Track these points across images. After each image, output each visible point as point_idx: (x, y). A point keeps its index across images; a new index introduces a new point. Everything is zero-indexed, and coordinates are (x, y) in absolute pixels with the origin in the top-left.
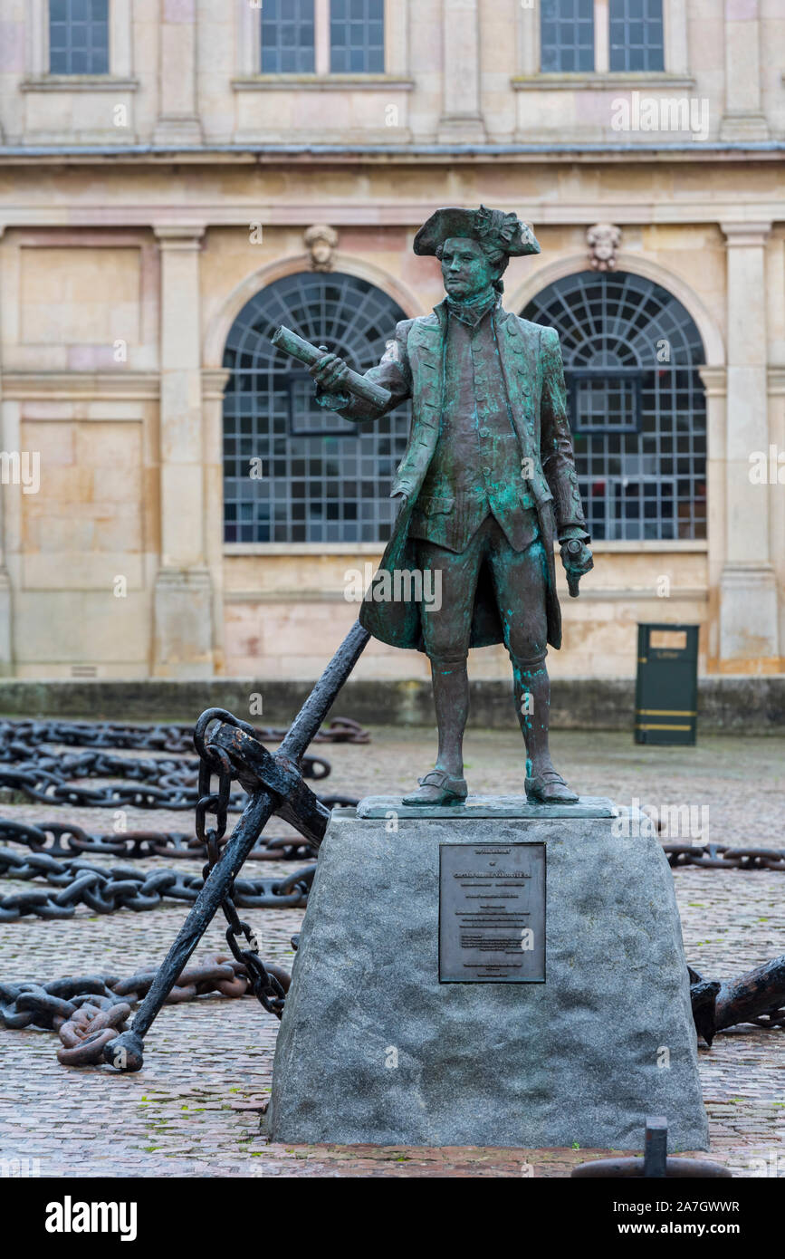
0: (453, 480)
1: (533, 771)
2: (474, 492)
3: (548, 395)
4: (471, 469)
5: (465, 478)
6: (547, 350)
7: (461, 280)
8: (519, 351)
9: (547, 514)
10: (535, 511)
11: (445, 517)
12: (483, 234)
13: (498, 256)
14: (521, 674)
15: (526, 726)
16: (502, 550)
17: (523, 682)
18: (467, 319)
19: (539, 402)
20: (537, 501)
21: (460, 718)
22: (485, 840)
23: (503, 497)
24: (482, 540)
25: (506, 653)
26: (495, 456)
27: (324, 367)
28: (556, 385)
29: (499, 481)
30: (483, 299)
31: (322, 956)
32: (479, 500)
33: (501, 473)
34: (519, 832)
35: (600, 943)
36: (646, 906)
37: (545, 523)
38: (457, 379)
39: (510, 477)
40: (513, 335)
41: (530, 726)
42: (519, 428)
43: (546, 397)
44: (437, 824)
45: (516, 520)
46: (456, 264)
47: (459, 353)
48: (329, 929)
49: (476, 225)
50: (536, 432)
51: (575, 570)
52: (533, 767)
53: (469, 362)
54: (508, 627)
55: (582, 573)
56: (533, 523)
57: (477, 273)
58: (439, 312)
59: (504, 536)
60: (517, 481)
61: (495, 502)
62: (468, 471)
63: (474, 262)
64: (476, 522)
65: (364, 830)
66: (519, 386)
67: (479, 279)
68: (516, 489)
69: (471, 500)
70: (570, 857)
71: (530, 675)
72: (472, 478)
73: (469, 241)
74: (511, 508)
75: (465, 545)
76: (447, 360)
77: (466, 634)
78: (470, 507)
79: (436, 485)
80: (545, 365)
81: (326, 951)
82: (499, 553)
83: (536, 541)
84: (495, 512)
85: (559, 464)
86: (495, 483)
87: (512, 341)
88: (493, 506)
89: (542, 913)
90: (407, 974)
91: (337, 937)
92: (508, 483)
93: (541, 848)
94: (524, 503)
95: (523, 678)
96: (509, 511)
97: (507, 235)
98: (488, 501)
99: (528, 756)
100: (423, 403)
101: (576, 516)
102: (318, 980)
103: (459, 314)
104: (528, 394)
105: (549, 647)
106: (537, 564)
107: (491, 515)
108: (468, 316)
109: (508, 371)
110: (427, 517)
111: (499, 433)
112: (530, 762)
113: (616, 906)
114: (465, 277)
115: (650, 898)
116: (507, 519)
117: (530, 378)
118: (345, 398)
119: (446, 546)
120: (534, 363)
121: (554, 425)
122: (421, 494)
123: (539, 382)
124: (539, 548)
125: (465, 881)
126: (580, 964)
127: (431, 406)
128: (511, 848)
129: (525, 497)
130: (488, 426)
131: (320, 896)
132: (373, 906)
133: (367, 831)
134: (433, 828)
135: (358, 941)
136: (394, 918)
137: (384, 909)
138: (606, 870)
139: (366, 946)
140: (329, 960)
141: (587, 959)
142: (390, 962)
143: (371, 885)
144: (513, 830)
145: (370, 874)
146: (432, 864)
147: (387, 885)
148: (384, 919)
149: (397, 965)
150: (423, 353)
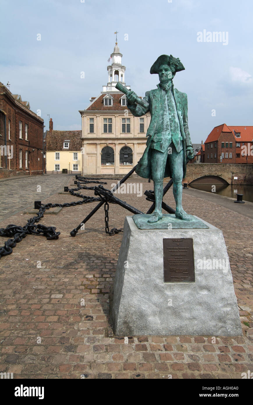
1: (178, 210)
3: (185, 111)
6: (185, 98)
8: (180, 97)
10: (183, 141)
11: (160, 142)
13: (174, 70)
18: (165, 88)
20: (184, 138)
23: (176, 137)
28: (186, 108)
29: (175, 132)
32: (169, 138)
33: (175, 130)
34: (185, 234)
37: (185, 145)
45: (178, 144)
46: (164, 72)
47: (163, 98)
48: (131, 265)
58: (158, 86)
59: (175, 148)
63: (168, 71)
64: (168, 144)
66: (179, 106)
69: (167, 137)
70: (200, 243)
73: (167, 65)
75: (165, 150)
76: (160, 99)
79: (158, 134)
80: (184, 102)
81: (130, 273)
85: (186, 130)
86: (173, 133)
88: (173, 139)
90: (154, 280)
92: (177, 133)
93: (191, 240)
96: (177, 141)
97: (177, 64)
100: (155, 110)
103: (163, 87)
104: (181, 109)
109: (176, 102)
110: (155, 143)
113: (214, 258)
114: (165, 76)
115: (223, 255)
116: (176, 143)
117: (182, 105)
119: (160, 150)
120: (182, 101)
123: (183, 107)
126: (205, 277)
127: (157, 111)
128: (183, 240)
131: (128, 254)
132: (144, 259)
133: (142, 234)
134: (160, 233)
135: (140, 270)
136: (151, 263)
137: (147, 259)
138: (211, 247)
139: (142, 271)
140: (131, 275)
141: (207, 275)
142: (149, 276)
143: (144, 252)
144: (183, 234)
145: (143, 249)
146: (161, 245)
147: (148, 251)
148: (147, 263)
149: (152, 277)
150: (155, 97)
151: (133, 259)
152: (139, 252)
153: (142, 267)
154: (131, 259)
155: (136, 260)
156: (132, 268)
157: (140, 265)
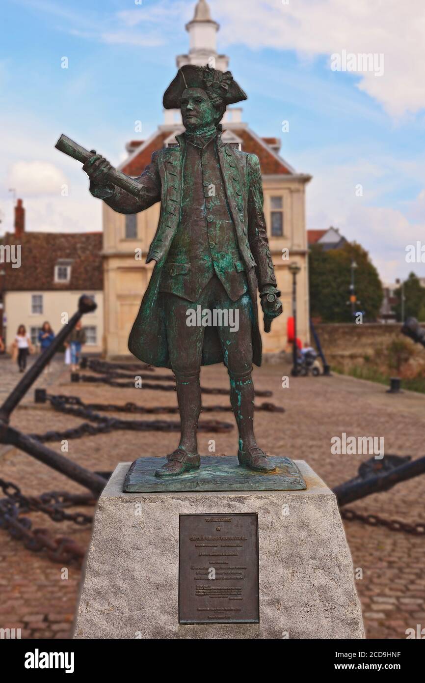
0: (188, 252)
1: (243, 446)
2: (203, 260)
3: (253, 199)
4: (202, 244)
5: (197, 250)
6: (251, 168)
7: (194, 116)
8: (234, 165)
9: (252, 275)
10: (245, 273)
11: (183, 277)
12: (209, 84)
13: (219, 101)
14: (236, 383)
15: (239, 417)
16: (222, 300)
17: (237, 389)
18: (198, 144)
19: (247, 201)
20: (247, 266)
21: (195, 413)
22: (213, 512)
23: (224, 263)
24: (209, 293)
25: (225, 369)
26: (218, 235)
27: (93, 163)
28: (257, 192)
29: (220, 252)
30: (209, 131)
31: (91, 602)
32: (207, 265)
33: (221, 246)
34: (237, 504)
35: (300, 591)
36: (334, 561)
37: (252, 282)
38: (192, 183)
39: (228, 249)
40: (230, 156)
41: (242, 417)
42: (234, 216)
43: (251, 200)
44: (177, 499)
45: (232, 280)
46: (191, 105)
47: (193, 167)
48: (96, 580)
49: (204, 78)
50: (245, 220)
51: (271, 314)
52: (244, 444)
53: (200, 172)
54: (227, 352)
55: (275, 316)
56: (243, 281)
57: (205, 111)
58: (180, 140)
59: (224, 291)
60: (233, 253)
61: (218, 266)
62: (199, 245)
63: (202, 104)
64: (206, 279)
65: (123, 504)
66: (234, 188)
67: (206, 115)
68: (233, 258)
69: (202, 265)
70: (276, 524)
71: (241, 384)
72: (202, 250)
73: (199, 90)
74: (229, 270)
75: (197, 296)
76: (184, 172)
77: (199, 358)
78: (201, 270)
79: (178, 255)
80: (250, 177)
81: (94, 599)
82: (220, 302)
83: (245, 294)
84: (218, 273)
85: (259, 245)
86: (218, 253)
87: (229, 159)
88: (217, 269)
89: (256, 567)
90: (154, 617)
91: (102, 587)
92: (227, 254)
93: (254, 517)
94: (238, 268)
95: (237, 385)
96: (227, 273)
97: (225, 86)
98: (213, 265)
99: (240, 437)
100: (168, 198)
101: (271, 279)
102: (88, 621)
103: (193, 142)
104: (240, 194)
105: (254, 366)
106: (246, 309)
107: (215, 275)
108: (199, 142)
109: (226, 178)
110: (172, 277)
111: (221, 219)
112: (241, 441)
113: (311, 561)
114: (196, 114)
115: (336, 554)
116: (226, 278)
117: (241, 184)
118: (111, 190)
119: (185, 297)
120: (243, 175)
121: (256, 219)
122: (166, 262)
123: (247, 188)
124: (247, 299)
125: (198, 543)
126: (286, 608)
127: (173, 201)
128: (232, 517)
129: (238, 264)
130: (212, 215)
131: (89, 554)
132: (129, 564)
133: (125, 505)
134: (175, 502)
135: (117, 591)
136: (145, 573)
137: (137, 566)
138: (303, 534)
139: (123, 595)
140: (96, 605)
141: (291, 604)
142: (142, 608)
143: (128, 548)
144: (233, 503)
145: (127, 539)
146: (173, 531)
147: (139, 547)
148: (137, 574)
149: (147, 610)
150: (169, 165)
151: (102, 566)
152: (115, 548)
153: (124, 586)
154: (95, 565)
155: (107, 568)
156: (99, 588)
157: (118, 580)
